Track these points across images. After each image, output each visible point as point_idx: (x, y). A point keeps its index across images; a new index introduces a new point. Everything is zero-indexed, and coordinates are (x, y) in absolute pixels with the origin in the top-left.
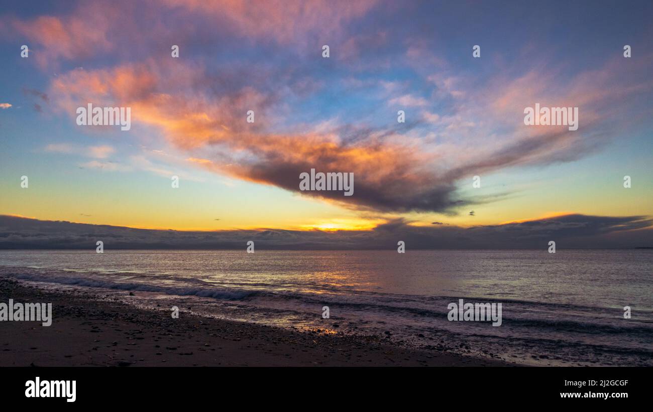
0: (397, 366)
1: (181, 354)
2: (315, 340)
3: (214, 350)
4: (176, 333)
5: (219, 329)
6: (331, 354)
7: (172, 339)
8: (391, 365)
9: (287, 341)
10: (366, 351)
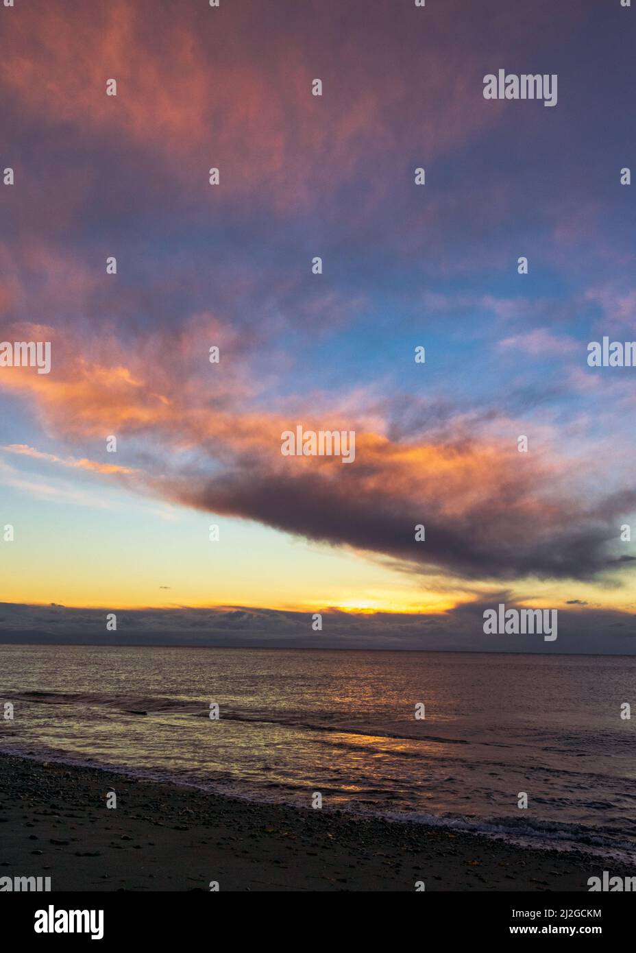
0: (492, 890)
1: (78, 854)
2: (330, 831)
3: (138, 847)
4: (65, 812)
5: (146, 805)
6: (362, 861)
7: (59, 822)
8: (479, 887)
9: (278, 832)
10: (429, 858)
